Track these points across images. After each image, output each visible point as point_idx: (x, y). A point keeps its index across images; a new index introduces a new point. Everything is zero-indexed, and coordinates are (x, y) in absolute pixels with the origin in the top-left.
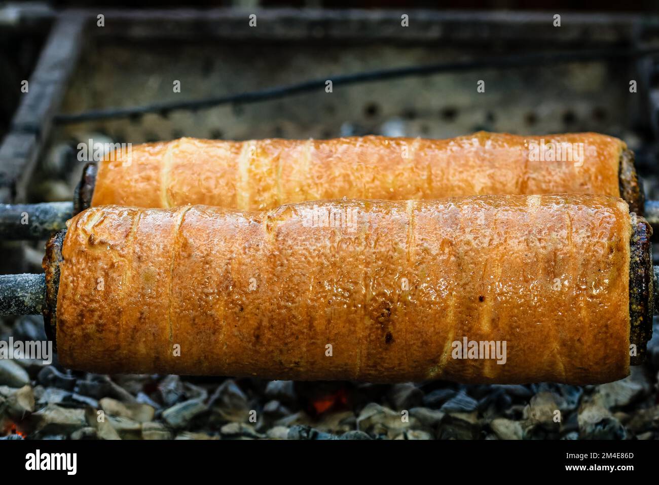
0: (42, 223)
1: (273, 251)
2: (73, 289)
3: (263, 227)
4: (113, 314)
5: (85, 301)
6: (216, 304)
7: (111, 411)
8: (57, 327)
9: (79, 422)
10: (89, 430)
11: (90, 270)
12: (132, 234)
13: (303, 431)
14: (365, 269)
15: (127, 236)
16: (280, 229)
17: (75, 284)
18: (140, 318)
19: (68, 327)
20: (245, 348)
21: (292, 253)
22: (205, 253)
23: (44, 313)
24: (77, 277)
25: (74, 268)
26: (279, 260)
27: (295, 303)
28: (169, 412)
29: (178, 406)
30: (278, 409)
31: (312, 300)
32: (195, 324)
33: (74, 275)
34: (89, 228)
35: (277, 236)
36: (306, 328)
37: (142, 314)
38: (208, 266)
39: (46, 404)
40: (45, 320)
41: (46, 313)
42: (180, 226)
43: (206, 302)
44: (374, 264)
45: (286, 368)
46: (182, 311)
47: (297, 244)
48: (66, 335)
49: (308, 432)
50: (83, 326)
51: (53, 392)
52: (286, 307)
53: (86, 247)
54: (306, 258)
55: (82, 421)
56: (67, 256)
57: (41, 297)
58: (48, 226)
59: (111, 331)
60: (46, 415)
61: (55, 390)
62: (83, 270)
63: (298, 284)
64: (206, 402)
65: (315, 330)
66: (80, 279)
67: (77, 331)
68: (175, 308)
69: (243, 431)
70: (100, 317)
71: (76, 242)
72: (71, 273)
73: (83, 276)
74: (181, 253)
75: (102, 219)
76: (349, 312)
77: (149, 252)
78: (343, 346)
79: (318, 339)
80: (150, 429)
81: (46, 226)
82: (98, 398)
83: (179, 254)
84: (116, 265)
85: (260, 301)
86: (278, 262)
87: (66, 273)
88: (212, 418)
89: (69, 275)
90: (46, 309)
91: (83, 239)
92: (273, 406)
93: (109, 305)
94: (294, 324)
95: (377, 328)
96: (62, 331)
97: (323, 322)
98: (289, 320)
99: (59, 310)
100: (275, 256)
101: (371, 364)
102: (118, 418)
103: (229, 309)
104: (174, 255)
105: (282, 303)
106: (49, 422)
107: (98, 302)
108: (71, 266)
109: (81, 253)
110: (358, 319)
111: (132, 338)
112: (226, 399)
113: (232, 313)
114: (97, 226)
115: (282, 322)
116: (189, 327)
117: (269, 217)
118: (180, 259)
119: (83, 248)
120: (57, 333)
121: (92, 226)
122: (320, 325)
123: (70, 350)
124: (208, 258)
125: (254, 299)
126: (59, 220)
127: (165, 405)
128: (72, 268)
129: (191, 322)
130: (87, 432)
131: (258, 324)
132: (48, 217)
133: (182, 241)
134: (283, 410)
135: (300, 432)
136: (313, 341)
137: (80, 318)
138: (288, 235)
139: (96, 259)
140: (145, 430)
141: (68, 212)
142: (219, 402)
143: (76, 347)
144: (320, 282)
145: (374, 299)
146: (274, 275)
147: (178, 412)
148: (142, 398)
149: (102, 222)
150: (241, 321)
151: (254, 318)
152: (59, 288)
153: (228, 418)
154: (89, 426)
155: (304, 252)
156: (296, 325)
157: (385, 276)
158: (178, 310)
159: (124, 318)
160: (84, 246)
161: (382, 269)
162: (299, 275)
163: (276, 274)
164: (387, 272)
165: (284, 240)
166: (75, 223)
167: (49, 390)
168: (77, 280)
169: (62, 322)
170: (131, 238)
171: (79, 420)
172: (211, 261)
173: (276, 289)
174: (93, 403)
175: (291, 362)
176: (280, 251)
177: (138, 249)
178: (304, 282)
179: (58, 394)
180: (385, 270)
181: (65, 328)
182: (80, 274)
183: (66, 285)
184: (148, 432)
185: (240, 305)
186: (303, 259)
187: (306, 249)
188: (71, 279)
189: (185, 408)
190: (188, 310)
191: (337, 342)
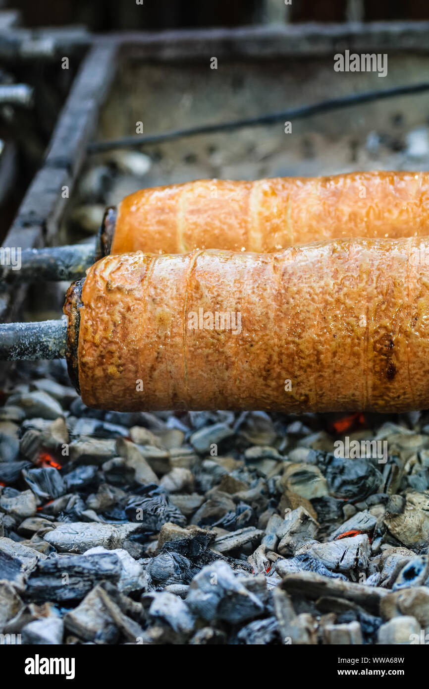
0: (67, 267)
1: (279, 290)
2: (93, 332)
3: (270, 267)
4: (131, 355)
5: (104, 343)
6: (227, 341)
7: (140, 440)
8: (79, 368)
9: (110, 453)
10: (118, 460)
11: (108, 314)
12: (147, 279)
13: (320, 457)
14: (367, 304)
15: (142, 280)
16: (286, 269)
17: (95, 328)
18: (157, 358)
19: (89, 368)
20: (256, 382)
21: (298, 291)
22: (216, 294)
23: (66, 356)
24: (97, 321)
25: (93, 313)
26: (285, 298)
27: (302, 338)
28: (197, 437)
29: (205, 431)
30: (301, 429)
31: (318, 335)
32: (209, 361)
33: (93, 319)
34: (106, 274)
35: (283, 275)
36: (314, 362)
37: (158, 353)
38: (218, 306)
39: (79, 436)
40: (68, 363)
41: (69, 356)
42: (193, 270)
43: (218, 340)
44: (376, 299)
45: (297, 401)
46: (196, 349)
47: (302, 282)
48: (87, 376)
49: (324, 456)
50: (104, 367)
51: (86, 423)
52: (294, 342)
53: (104, 293)
54: (310, 295)
55: (113, 452)
56: (86, 302)
57: (64, 342)
58: (73, 269)
59: (130, 371)
60: (78, 447)
61: (88, 420)
62: (101, 314)
63: (303, 321)
64: (231, 426)
65: (322, 363)
66: (99, 323)
67: (99, 372)
68: (189, 347)
69: (267, 454)
70: (120, 358)
71: (94, 289)
72: (91, 318)
73: (102, 320)
74: (194, 294)
75: (119, 265)
76: (353, 345)
77: (163, 295)
78: (349, 378)
79: (325, 372)
80: (179, 455)
81: (71, 269)
82: (129, 426)
83: (192, 296)
84: (132, 308)
85: (268, 337)
86: (284, 300)
87: (86, 317)
88: (238, 441)
89: (89, 319)
90: (69, 352)
91: (101, 285)
92: (295, 427)
93: (127, 346)
94: (302, 358)
95: (382, 360)
96: (84, 371)
97: (330, 355)
98: (297, 354)
99: (81, 353)
100: (281, 294)
101: (377, 395)
102: (148, 447)
103: (240, 345)
104: (187, 297)
105: (290, 339)
106: (82, 453)
107: (116, 343)
108: (90, 311)
109: (100, 298)
110: (361, 352)
111: (150, 377)
112: (251, 423)
113: (243, 349)
114: (113, 272)
115: (290, 356)
116: (204, 364)
117: (275, 258)
118: (192, 300)
119: (102, 293)
120: (79, 374)
121: (109, 273)
122: (326, 358)
123: (92, 390)
124: (219, 299)
125: (263, 336)
126: (83, 263)
127: (194, 429)
128: (91, 313)
129: (205, 360)
130: (117, 463)
131: (268, 359)
132: (73, 261)
133: (194, 283)
134: (306, 430)
135: (317, 457)
136: (320, 373)
137: (100, 358)
138: (293, 274)
139: (114, 303)
140: (174, 456)
141: (91, 255)
142: (244, 426)
143: (98, 388)
144: (325, 318)
145: (376, 332)
146: (281, 312)
147: (205, 437)
148: (172, 422)
149: (119, 268)
150: (251, 357)
151: (263, 353)
152: (80, 332)
153: (253, 440)
154: (118, 456)
155: (309, 290)
156: (304, 359)
157: (386, 309)
158: (192, 349)
159: (141, 359)
160: (102, 292)
161: (384, 303)
162: (304, 312)
163: (283, 311)
164: (388, 305)
165: (290, 279)
166: (93, 271)
167: (82, 421)
168: (96, 324)
169: (84, 364)
170: (145, 282)
171: (110, 450)
172: (222, 301)
173: (284, 325)
174: (124, 432)
175: (301, 395)
176: (287, 289)
177: (153, 292)
178: (309, 318)
179: (89, 424)
180: (386, 303)
181: (86, 369)
182: (99, 318)
183: (86, 329)
184: (176, 459)
185: (249, 342)
186: (308, 296)
187: (311, 287)
188: (90, 323)
189: (212, 433)
190: (202, 348)
191: (343, 374)
